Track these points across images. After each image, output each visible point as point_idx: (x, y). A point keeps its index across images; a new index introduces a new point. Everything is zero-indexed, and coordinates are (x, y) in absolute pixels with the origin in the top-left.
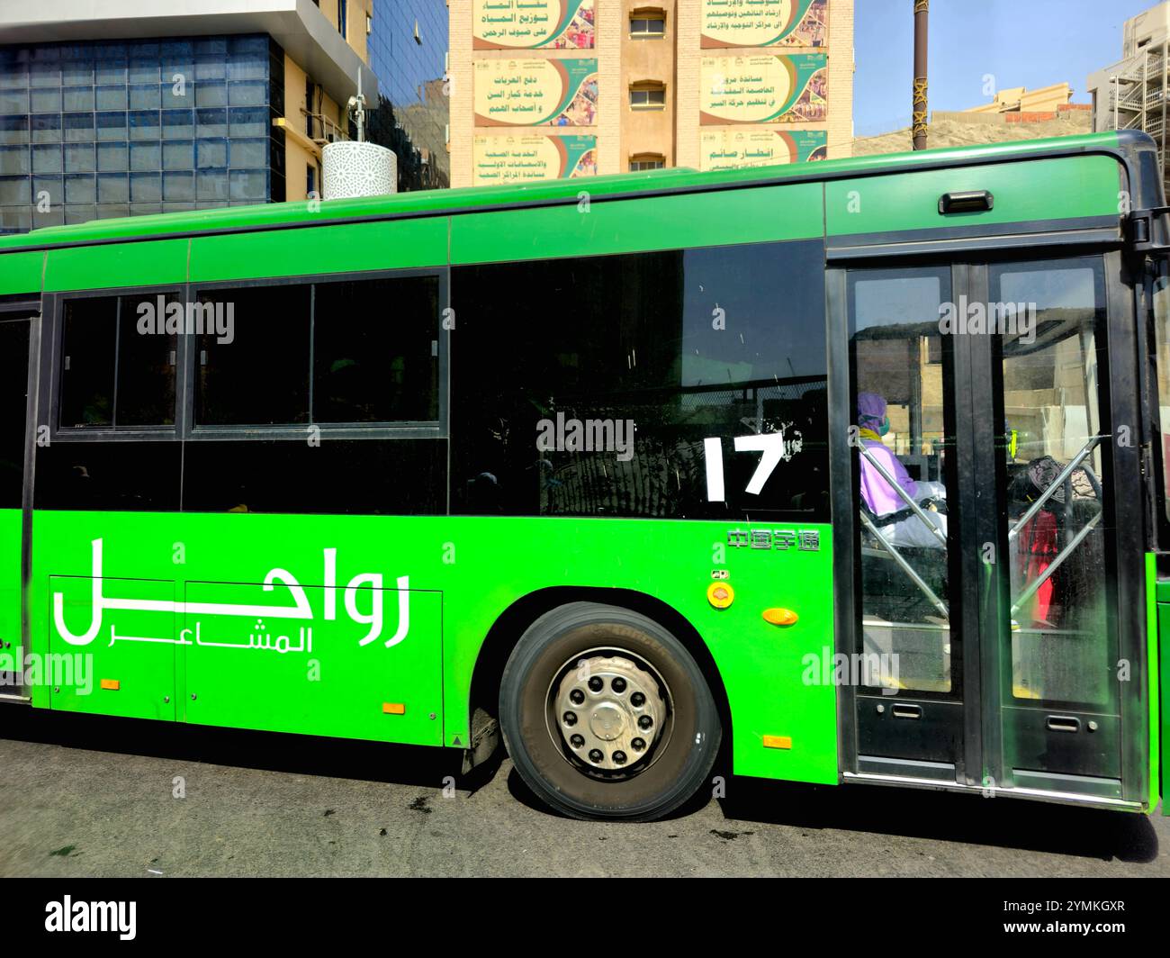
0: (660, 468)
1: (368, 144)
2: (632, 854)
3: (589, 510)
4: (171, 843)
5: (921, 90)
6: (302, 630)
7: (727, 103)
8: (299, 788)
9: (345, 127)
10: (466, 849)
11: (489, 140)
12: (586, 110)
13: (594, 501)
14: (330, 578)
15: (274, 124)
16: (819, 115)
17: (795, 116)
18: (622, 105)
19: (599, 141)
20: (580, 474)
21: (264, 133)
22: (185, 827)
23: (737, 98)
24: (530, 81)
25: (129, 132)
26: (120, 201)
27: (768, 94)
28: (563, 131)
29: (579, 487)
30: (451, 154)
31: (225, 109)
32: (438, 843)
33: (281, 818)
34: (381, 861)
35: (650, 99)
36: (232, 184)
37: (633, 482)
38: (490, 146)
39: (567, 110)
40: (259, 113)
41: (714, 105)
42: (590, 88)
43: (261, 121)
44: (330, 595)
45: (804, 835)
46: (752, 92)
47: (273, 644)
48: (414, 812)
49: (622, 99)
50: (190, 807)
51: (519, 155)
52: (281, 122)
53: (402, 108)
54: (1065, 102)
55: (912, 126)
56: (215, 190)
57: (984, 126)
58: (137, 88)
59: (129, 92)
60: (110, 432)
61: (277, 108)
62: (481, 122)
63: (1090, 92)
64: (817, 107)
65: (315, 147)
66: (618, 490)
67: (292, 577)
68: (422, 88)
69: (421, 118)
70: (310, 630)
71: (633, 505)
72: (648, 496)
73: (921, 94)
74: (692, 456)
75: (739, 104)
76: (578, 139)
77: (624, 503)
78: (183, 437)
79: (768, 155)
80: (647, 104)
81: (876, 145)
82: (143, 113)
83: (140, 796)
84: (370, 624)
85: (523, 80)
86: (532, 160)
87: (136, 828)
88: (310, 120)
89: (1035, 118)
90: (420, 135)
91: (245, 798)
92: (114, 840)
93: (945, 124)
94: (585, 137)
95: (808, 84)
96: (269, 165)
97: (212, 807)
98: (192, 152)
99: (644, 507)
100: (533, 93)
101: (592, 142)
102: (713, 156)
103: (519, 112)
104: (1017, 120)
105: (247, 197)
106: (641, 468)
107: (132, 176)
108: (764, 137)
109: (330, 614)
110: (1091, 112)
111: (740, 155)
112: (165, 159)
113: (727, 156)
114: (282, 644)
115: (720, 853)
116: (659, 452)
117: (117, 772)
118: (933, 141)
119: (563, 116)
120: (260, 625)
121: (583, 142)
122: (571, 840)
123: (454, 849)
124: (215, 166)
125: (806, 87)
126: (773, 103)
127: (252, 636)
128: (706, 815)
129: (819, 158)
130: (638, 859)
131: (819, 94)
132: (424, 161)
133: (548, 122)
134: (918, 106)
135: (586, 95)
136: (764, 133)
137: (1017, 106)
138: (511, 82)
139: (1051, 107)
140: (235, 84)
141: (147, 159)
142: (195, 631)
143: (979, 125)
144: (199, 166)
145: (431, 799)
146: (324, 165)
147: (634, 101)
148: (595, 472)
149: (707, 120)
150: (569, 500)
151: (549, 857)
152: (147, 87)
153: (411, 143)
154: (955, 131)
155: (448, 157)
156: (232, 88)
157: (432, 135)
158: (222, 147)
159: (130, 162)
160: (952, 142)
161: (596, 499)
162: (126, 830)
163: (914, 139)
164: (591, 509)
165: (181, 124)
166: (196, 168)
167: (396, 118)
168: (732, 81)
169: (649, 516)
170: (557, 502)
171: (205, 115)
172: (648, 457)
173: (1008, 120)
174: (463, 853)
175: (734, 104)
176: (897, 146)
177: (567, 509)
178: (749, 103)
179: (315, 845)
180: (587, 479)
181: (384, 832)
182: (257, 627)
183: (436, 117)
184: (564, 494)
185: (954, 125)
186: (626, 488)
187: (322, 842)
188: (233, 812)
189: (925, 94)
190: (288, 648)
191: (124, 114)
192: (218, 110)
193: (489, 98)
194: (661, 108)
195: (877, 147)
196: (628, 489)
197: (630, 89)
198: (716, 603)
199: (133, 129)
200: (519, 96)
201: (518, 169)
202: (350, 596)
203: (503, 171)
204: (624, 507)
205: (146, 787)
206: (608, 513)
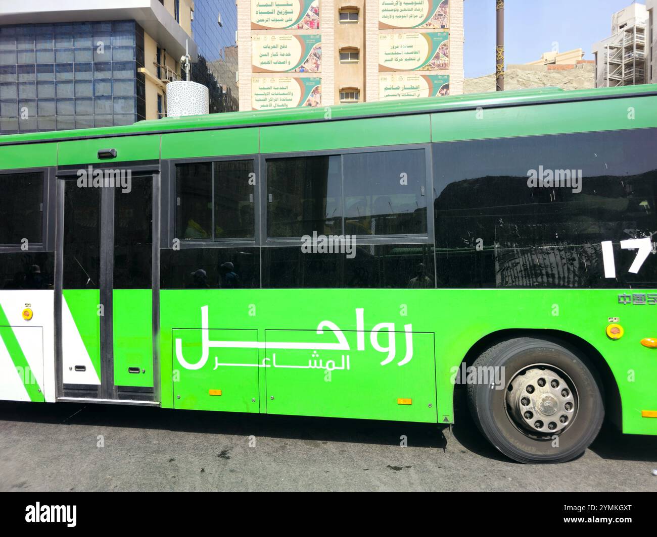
0: (574, 259)
1: (192, 82)
2: (343, 480)
3: (528, 285)
4: (82, 479)
5: (500, 52)
6: (343, 357)
7: (394, 59)
8: (155, 447)
9: (179, 73)
10: (249, 480)
11: (261, 80)
12: (315, 63)
13: (531, 279)
14: (360, 326)
15: (138, 71)
16: (445, 66)
17: (431, 67)
18: (335, 61)
19: (322, 81)
20: (521, 263)
21: (133, 76)
22: (89, 469)
23: (399, 57)
24: (283, 47)
25: (56, 76)
26: (51, 114)
27: (416, 54)
28: (302, 75)
29: (521, 271)
30: (239, 88)
31: (110, 63)
32: (234, 476)
33: (144, 463)
34: (201, 487)
35: (350, 58)
36: (115, 105)
37: (556, 267)
38: (261, 84)
39: (305, 64)
40: (130, 65)
41: (386, 61)
42: (318, 51)
43: (131, 69)
44: (360, 336)
45: (439, 467)
46: (408, 53)
47: (324, 365)
48: (220, 459)
49: (335, 58)
50: (92, 458)
51: (277, 89)
52: (142, 70)
53: (211, 62)
54: (580, 59)
55: (495, 72)
56: (105, 108)
57: (536, 72)
58: (60, 50)
59: (55, 53)
60: (211, 242)
61: (140, 62)
62: (256, 70)
63: (594, 53)
64: (443, 61)
65: (162, 84)
66: (547, 273)
67: (336, 326)
68: (223, 52)
69: (222, 67)
70: (348, 357)
71: (557, 281)
72: (566, 275)
73: (500, 55)
74: (594, 252)
75: (400, 60)
76: (311, 80)
77: (551, 280)
78: (260, 244)
79: (416, 88)
80: (349, 60)
81: (477, 83)
82: (64, 65)
83: (63, 453)
84: (388, 353)
85: (279, 46)
86: (286, 91)
87: (61, 471)
88: (159, 69)
89: (563, 68)
90: (222, 78)
91: (124, 453)
92: (48, 478)
93: (514, 71)
94: (315, 78)
95: (438, 49)
96: (136, 94)
97: (105, 458)
98: (92, 88)
99: (564, 282)
100: (285, 54)
101: (319, 81)
102: (386, 89)
103: (278, 65)
104: (554, 69)
105: (123, 112)
106: (561, 259)
107: (58, 100)
108: (414, 79)
109: (361, 346)
110: (594, 64)
111: (401, 89)
112: (76, 91)
113: (394, 89)
114: (330, 365)
115: (392, 478)
116: (573, 250)
117: (50, 440)
118: (508, 81)
119: (302, 67)
120: (315, 354)
121: (313, 81)
122: (309, 473)
123: (243, 479)
124: (105, 94)
125: (437, 51)
126: (419, 59)
127: (310, 361)
128: (385, 457)
129: (445, 90)
130: (346, 483)
131: (444, 54)
132: (224, 92)
133: (294, 70)
134: (499, 61)
135: (315, 55)
136: (415, 76)
137: (553, 61)
138: (272, 47)
139: (573, 62)
140: (116, 49)
141: (66, 91)
142: (272, 359)
143: (534, 71)
144: (96, 95)
145: (230, 451)
146: (167, 94)
147: (341, 59)
148: (531, 262)
149: (382, 69)
150: (515, 279)
151: (296, 482)
152: (66, 50)
153: (217, 82)
154: (520, 75)
155: (238, 90)
156: (114, 51)
157: (229, 78)
158: (109, 84)
159: (56, 93)
160: (518, 81)
161: (532, 278)
162: (55, 472)
163: (497, 79)
164: (530, 284)
165: (85, 71)
166: (94, 96)
167: (208, 68)
168: (396, 47)
169: (568, 287)
170: (507, 280)
171: (99, 66)
172: (566, 253)
173: (549, 69)
174: (248, 481)
175: (397, 60)
176: (489, 83)
177: (514, 284)
178: (406, 60)
179: (163, 478)
180: (527, 266)
181: (203, 470)
182: (313, 356)
183: (230, 67)
184: (511, 275)
185: (519, 72)
186: (552, 271)
187: (168, 477)
188: (117, 461)
189: (503, 55)
190: (334, 368)
191: (52, 65)
192: (106, 63)
193: (261, 57)
194: (357, 63)
195: (477, 84)
196: (553, 272)
197: (339, 52)
198: (612, 336)
199: (57, 74)
200: (277, 55)
201: (277, 96)
202: (374, 336)
203: (269, 97)
204: (551, 282)
205: (66, 448)
206: (541, 286)
